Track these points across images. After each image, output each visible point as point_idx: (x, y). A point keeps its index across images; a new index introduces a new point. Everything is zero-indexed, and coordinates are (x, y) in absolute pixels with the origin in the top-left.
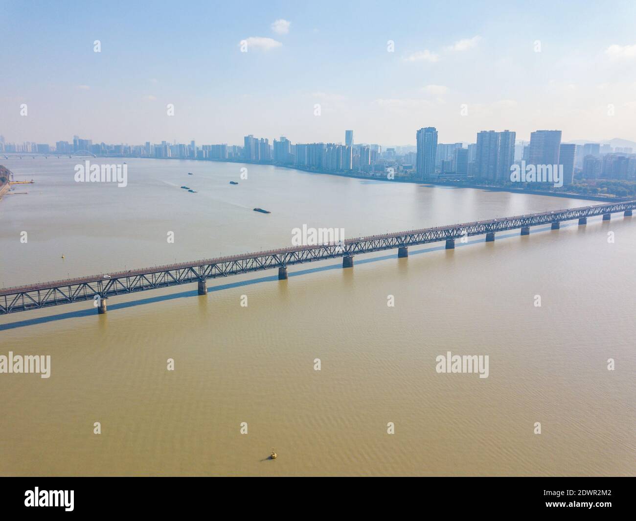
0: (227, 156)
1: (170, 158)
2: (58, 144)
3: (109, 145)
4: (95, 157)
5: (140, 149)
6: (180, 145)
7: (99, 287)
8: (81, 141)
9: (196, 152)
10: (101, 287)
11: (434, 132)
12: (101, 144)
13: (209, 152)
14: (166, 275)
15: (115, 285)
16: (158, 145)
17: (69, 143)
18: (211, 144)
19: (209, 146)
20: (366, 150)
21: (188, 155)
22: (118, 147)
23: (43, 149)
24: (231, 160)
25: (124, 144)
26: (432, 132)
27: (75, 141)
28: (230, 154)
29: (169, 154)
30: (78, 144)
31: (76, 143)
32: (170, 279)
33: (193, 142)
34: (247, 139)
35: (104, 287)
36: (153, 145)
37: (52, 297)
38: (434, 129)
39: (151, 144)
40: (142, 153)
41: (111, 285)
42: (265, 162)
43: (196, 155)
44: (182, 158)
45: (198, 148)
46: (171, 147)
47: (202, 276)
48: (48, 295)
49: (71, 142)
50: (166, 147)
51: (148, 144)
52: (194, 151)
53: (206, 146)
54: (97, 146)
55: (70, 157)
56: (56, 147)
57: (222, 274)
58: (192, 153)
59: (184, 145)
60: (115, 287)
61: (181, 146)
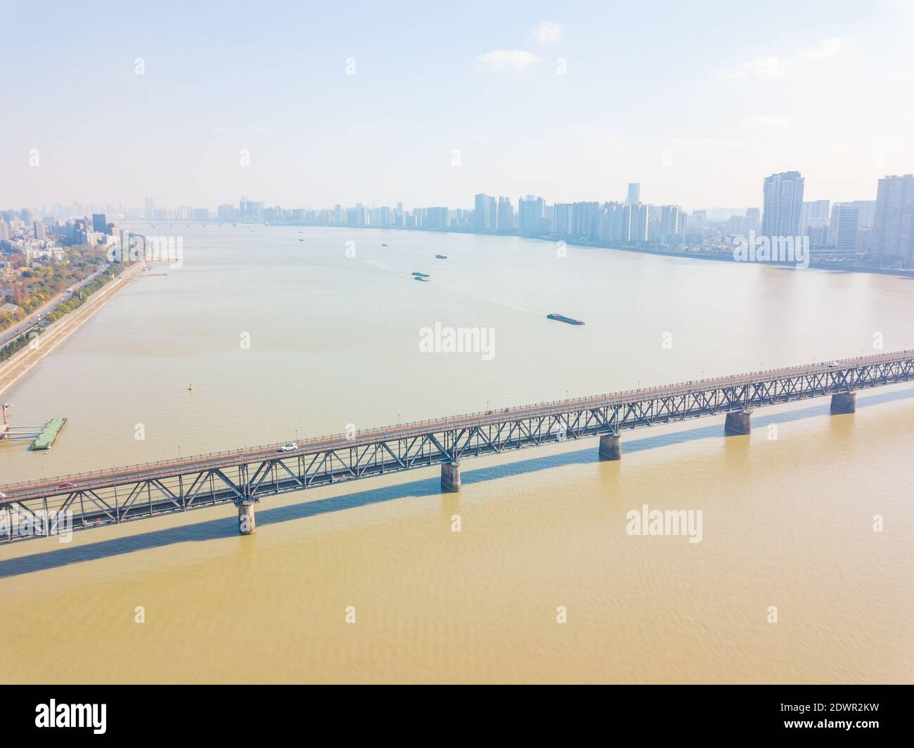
0: (449, 224)
1: (367, 227)
2: (220, 208)
3: (287, 209)
4: (266, 225)
5: (328, 213)
6: (383, 208)
7: (242, 477)
8: (250, 204)
9: (404, 218)
10: (246, 476)
11: (797, 179)
12: (276, 207)
13: (423, 218)
14: (379, 450)
15: (274, 471)
16: (352, 209)
17: (235, 207)
18: (426, 207)
19: (424, 210)
20: (671, 210)
21: (394, 222)
22: (298, 213)
23: (200, 216)
24: (454, 229)
25: (307, 209)
26: (795, 179)
27: (242, 204)
28: (453, 221)
29: (368, 222)
30: (245, 208)
31: (244, 207)
32: (387, 457)
33: (400, 204)
34: (479, 198)
35: (251, 477)
36: (345, 209)
37: (142, 498)
38: (797, 174)
39: (342, 208)
40: (330, 220)
41: (266, 473)
42: (506, 231)
43: (405, 223)
44: (385, 226)
45: (407, 213)
46: (370, 211)
47: (449, 452)
48: (134, 495)
49: (237, 206)
50: (363, 210)
51: (338, 207)
52: (402, 217)
53: (419, 210)
54: (271, 209)
55: (235, 226)
56: (217, 213)
57: (489, 447)
58: (399, 219)
59: (388, 208)
60: (274, 475)
61: (384, 210)
